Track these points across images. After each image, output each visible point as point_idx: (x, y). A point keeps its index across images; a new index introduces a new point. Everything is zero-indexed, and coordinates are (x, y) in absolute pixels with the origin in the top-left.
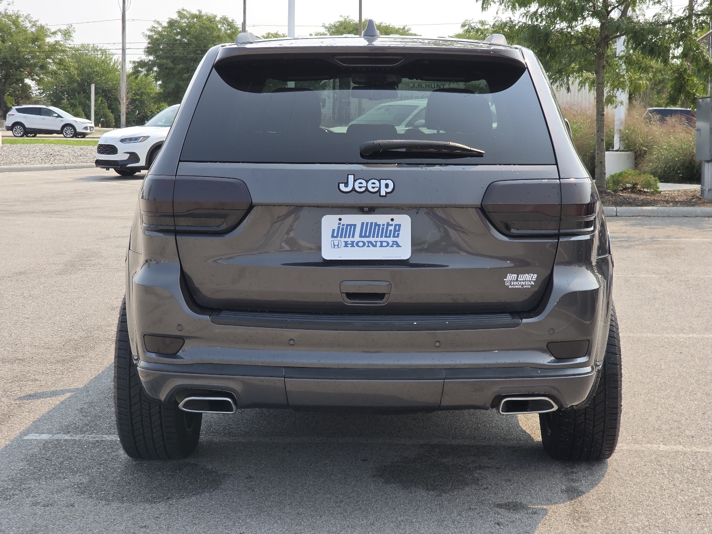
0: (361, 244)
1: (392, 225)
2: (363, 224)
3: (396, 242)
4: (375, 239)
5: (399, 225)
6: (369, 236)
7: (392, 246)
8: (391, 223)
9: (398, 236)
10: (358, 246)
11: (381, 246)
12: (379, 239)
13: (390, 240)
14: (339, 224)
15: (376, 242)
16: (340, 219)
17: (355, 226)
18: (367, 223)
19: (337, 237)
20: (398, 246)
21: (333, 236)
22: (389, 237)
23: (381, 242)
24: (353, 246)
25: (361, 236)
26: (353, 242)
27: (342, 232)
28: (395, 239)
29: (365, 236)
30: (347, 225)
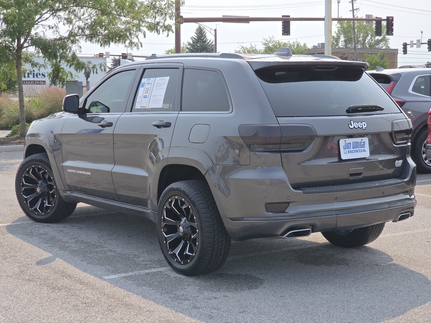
0: (353, 151)
1: (362, 142)
2: (353, 142)
3: (364, 150)
4: (358, 149)
5: (365, 142)
6: (355, 148)
7: (363, 152)
8: (362, 141)
9: (364, 147)
10: (353, 152)
11: (360, 152)
12: (359, 149)
13: (362, 149)
14: (345, 143)
15: (358, 150)
16: (345, 141)
17: (350, 143)
18: (354, 142)
19: (345, 149)
20: (365, 151)
21: (344, 149)
22: (362, 148)
23: (360, 150)
24: (351, 153)
25: (353, 148)
26: (351, 151)
27: (347, 146)
28: (364, 148)
29: (354, 148)
30: (348, 143)
